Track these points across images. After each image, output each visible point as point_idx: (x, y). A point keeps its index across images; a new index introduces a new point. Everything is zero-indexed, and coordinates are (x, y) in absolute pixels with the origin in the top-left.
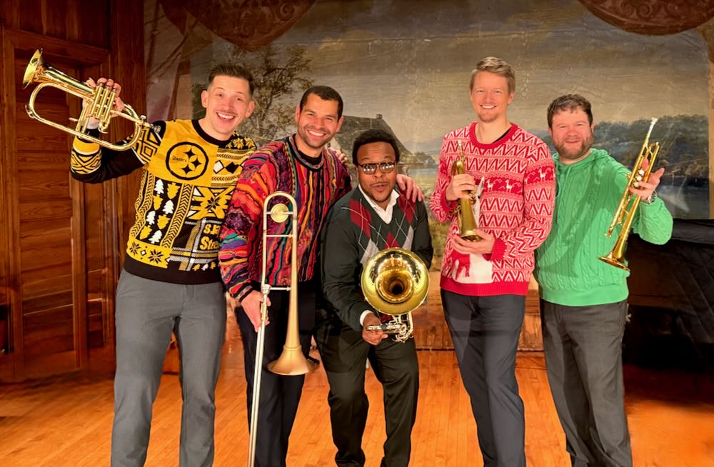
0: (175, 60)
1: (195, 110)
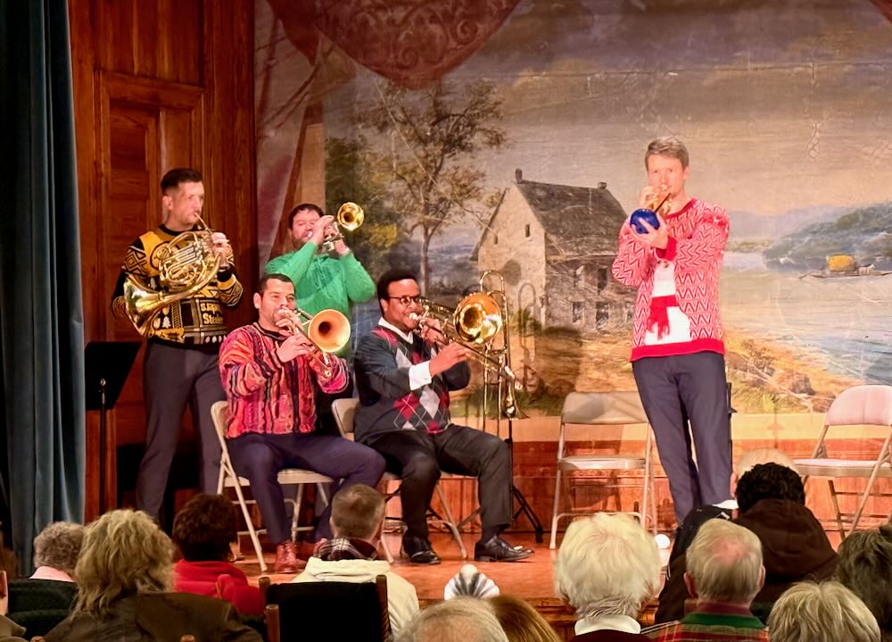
0: (299, 102)
1: (328, 177)
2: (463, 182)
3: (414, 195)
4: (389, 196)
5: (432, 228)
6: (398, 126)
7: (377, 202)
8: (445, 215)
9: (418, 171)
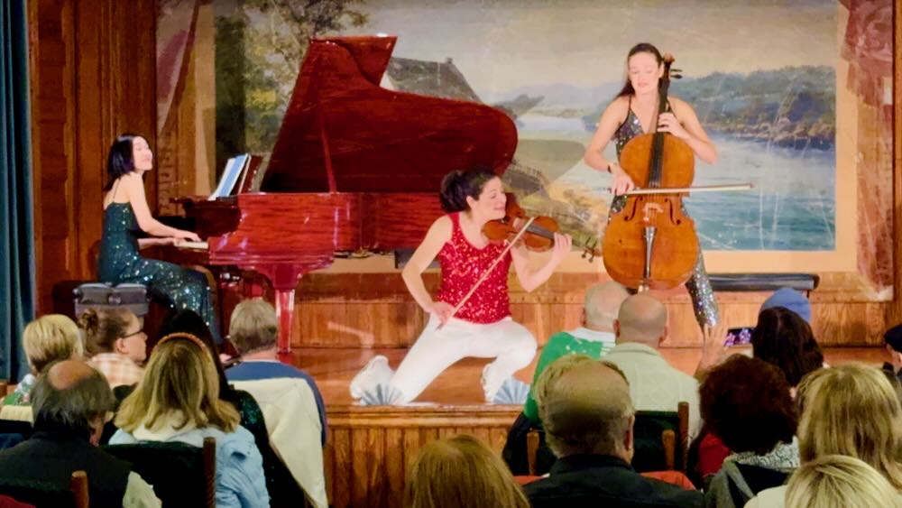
1: (217, 50)
3: (290, 66)
4: (269, 66)
6: (277, 8)
7: (258, 72)
9: (294, 46)
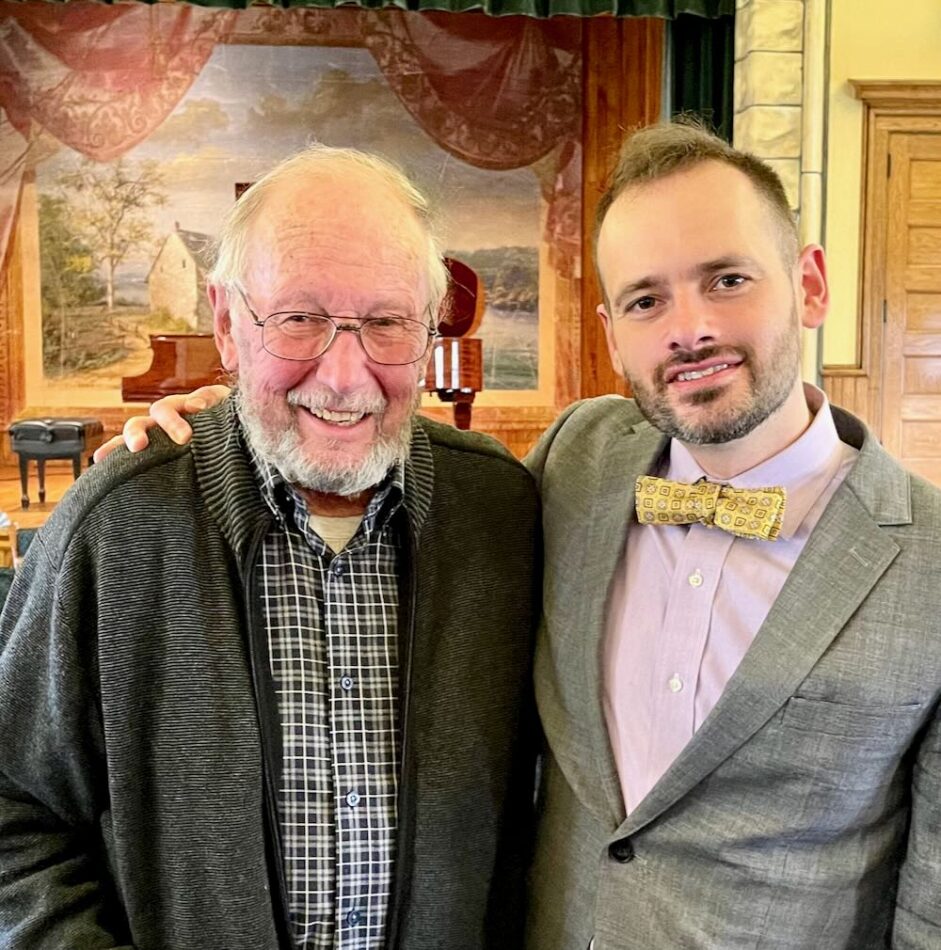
0: (18, 168)
1: (41, 221)
2: (138, 229)
3: (103, 237)
4: (85, 236)
5: (115, 260)
6: (91, 189)
7: (76, 240)
8: (124, 251)
9: (106, 220)
